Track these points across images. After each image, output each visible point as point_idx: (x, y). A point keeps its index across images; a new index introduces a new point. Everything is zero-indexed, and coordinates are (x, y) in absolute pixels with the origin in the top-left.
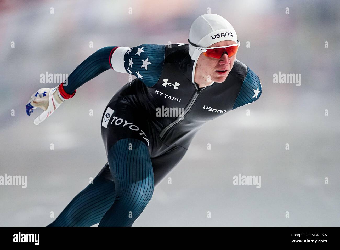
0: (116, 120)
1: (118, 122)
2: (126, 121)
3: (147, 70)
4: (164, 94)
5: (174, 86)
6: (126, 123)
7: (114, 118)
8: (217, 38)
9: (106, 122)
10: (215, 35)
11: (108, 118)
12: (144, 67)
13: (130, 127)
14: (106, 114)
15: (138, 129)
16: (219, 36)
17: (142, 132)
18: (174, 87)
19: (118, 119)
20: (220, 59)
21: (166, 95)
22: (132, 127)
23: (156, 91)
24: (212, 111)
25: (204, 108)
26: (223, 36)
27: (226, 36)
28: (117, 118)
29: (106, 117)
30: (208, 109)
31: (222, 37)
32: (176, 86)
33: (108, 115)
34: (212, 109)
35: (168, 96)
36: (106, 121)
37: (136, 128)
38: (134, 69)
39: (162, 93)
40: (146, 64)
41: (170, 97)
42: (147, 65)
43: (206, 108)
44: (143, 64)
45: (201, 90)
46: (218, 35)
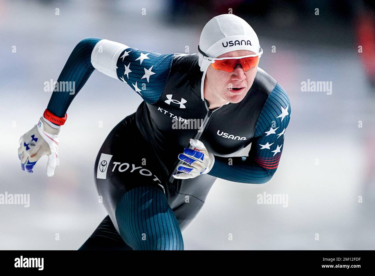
0: (118, 166)
1: (123, 168)
2: (133, 165)
3: (148, 82)
4: (169, 113)
5: (179, 103)
6: (134, 168)
7: (115, 164)
8: (230, 46)
9: (102, 172)
10: (227, 42)
11: (105, 167)
12: (146, 78)
13: (141, 172)
14: (101, 163)
15: (151, 174)
16: (232, 44)
17: (156, 178)
18: (180, 105)
19: (121, 164)
20: (232, 73)
21: (172, 114)
22: (143, 172)
23: (159, 109)
24: (229, 138)
25: (218, 133)
26: (237, 44)
27: (242, 44)
28: (119, 163)
29: (101, 166)
30: (223, 135)
31: (235, 45)
32: (182, 103)
33: (104, 162)
34: (228, 136)
35: (173, 115)
36: (103, 170)
37: (149, 173)
38: (130, 80)
39: (166, 111)
40: (148, 73)
41: (176, 116)
42: (150, 76)
43: (220, 133)
44: (144, 74)
45: (213, 112)
46: (230, 43)
